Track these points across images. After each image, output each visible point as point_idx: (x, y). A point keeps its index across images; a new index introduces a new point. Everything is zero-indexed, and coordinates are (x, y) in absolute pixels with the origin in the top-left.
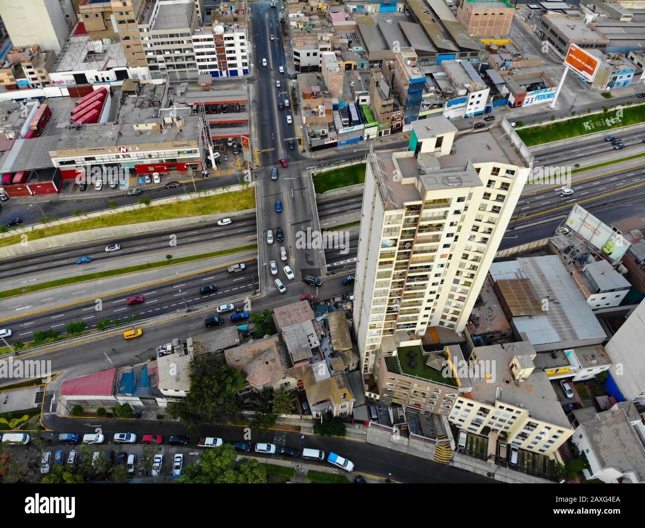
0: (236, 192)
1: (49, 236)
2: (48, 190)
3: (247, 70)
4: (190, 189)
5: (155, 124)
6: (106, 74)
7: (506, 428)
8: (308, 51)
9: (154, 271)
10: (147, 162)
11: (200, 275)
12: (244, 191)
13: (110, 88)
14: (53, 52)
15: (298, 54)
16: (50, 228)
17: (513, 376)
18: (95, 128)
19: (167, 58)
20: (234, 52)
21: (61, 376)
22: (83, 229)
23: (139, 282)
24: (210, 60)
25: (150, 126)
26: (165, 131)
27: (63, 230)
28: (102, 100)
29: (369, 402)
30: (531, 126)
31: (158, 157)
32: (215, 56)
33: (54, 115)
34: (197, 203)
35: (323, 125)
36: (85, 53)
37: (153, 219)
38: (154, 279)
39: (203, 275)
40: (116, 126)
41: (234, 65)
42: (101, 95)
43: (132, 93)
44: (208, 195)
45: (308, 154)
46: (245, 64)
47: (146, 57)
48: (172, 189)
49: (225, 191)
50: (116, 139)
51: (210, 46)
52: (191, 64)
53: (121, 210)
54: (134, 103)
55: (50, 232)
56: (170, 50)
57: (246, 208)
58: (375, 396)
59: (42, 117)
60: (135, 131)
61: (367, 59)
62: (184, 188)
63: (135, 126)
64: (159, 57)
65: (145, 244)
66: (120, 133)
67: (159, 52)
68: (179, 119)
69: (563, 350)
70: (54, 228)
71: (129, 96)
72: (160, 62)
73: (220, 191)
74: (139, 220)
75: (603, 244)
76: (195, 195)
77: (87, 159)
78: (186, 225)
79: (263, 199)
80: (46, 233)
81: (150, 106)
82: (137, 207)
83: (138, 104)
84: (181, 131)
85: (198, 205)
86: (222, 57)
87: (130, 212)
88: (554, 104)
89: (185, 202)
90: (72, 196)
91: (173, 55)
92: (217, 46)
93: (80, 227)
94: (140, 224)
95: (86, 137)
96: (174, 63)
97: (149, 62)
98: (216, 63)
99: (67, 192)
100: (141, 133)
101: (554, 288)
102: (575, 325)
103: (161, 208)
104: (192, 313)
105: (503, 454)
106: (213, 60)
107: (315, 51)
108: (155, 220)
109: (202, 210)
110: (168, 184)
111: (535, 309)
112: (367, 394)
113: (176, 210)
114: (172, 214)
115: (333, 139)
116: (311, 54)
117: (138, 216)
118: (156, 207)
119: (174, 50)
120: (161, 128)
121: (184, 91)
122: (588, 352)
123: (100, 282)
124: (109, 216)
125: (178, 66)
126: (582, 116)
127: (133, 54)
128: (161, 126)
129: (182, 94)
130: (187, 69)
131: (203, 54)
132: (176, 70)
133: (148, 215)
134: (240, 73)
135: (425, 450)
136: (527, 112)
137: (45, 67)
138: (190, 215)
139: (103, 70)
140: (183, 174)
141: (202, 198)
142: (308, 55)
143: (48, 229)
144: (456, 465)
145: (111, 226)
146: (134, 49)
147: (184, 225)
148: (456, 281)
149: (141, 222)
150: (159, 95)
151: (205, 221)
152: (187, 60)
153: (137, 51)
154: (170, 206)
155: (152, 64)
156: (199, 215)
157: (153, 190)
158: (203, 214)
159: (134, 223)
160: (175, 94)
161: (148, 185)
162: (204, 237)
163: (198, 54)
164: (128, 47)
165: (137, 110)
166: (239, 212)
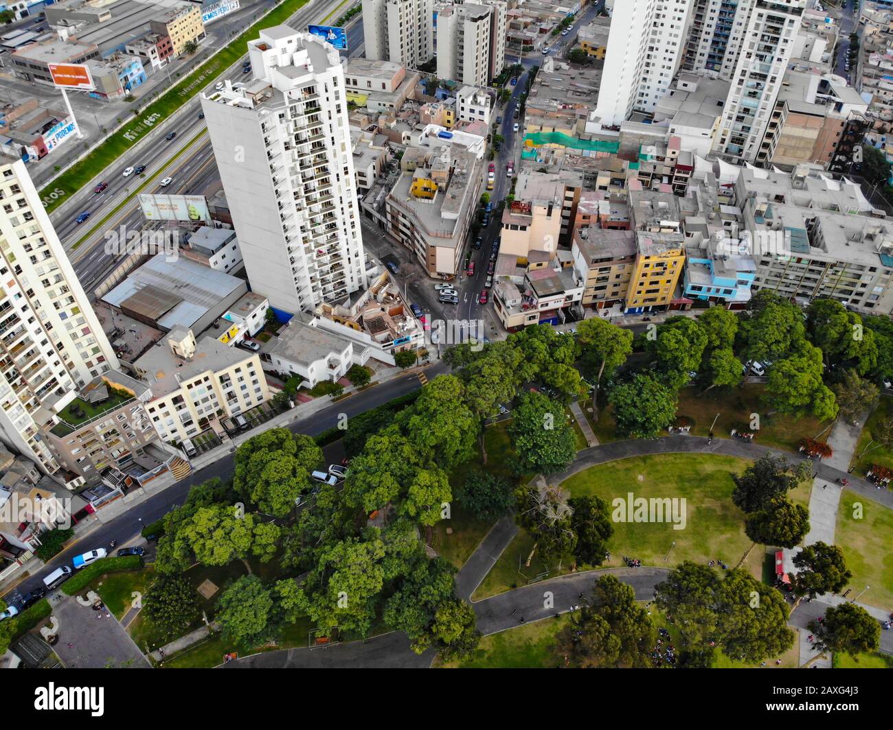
7: (216, 404)
17: (182, 357)
29: (79, 492)
30: (70, 166)
58: (79, 482)
69: (220, 317)
75: (187, 213)
88: (79, 133)
101: (177, 277)
102: (213, 291)
105: (231, 426)
111: (173, 302)
112: (69, 486)
122: (242, 304)
126: (116, 131)
135: (163, 481)
136: (58, 156)
144: (199, 468)
148: (63, 316)
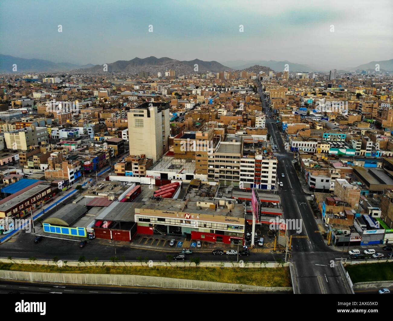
0: (271, 269)
1: (113, 273)
2: (124, 238)
3: (274, 186)
4: (232, 259)
5: (212, 204)
6: (180, 176)
8: (323, 178)
10: (202, 230)
12: (278, 269)
13: (182, 183)
14: (152, 160)
15: (314, 180)
16: (116, 267)
18: (170, 201)
19: (221, 171)
20: (267, 172)
22: (141, 274)
24: (249, 176)
25: (208, 205)
26: (218, 210)
27: (126, 271)
28: (176, 189)
31: (211, 227)
32: (253, 174)
33: (142, 193)
34: (237, 272)
35: (345, 227)
36: (169, 165)
37: (197, 278)
40: (184, 202)
41: (266, 182)
42: (175, 185)
43: (196, 187)
44: (247, 267)
45: (334, 248)
46: (273, 182)
47: (208, 168)
48: (219, 256)
49: (263, 265)
50: (183, 209)
51: (251, 167)
52: (236, 177)
53: (174, 264)
54: (196, 193)
55: (114, 271)
56: (224, 166)
57: (280, 286)
59: (135, 192)
60: (196, 207)
61: (367, 189)
62: (227, 257)
63: (198, 203)
64: (217, 170)
66: (186, 206)
67: (217, 167)
68: (230, 203)
70: (119, 268)
71: (193, 189)
72: (216, 173)
73: (258, 265)
74: (186, 277)
77: (159, 219)
79: (298, 280)
80: (112, 270)
81: (206, 196)
82: (187, 264)
83: (198, 194)
84: (231, 211)
85: (237, 274)
86: (258, 175)
87: (181, 268)
89: (227, 269)
90: (139, 246)
91: (225, 169)
92: (256, 167)
93: (139, 271)
94: (186, 280)
95: (162, 205)
96: (225, 175)
97: (209, 172)
98: (253, 178)
99: (137, 243)
100: (201, 208)
103: (206, 270)
106: (252, 176)
107: (328, 179)
108: (199, 280)
110: (214, 251)
113: (219, 274)
114: (214, 278)
115: (357, 238)
116: (325, 181)
117: (186, 273)
118: (203, 268)
119: (227, 166)
121: (230, 190)
124: (164, 267)
125: (227, 177)
127: (201, 166)
128: (216, 206)
129: (229, 192)
130: (232, 180)
131: (245, 171)
132: (225, 179)
133: (195, 274)
134: (269, 188)
137: (146, 166)
138: (229, 281)
139: (179, 173)
140: (227, 246)
141: (241, 268)
142: (322, 181)
143: (114, 267)
145: (163, 276)
146: (202, 162)
147: (222, 290)
149: (187, 279)
150: (214, 190)
151: (241, 291)
152: (234, 174)
153: (204, 164)
154: (213, 270)
155: (211, 173)
156: (237, 283)
157: (201, 253)
158: (241, 283)
159: (182, 278)
160: (223, 192)
161: (198, 249)
163: (242, 171)
164: (199, 161)
165: (198, 197)
166: (273, 288)
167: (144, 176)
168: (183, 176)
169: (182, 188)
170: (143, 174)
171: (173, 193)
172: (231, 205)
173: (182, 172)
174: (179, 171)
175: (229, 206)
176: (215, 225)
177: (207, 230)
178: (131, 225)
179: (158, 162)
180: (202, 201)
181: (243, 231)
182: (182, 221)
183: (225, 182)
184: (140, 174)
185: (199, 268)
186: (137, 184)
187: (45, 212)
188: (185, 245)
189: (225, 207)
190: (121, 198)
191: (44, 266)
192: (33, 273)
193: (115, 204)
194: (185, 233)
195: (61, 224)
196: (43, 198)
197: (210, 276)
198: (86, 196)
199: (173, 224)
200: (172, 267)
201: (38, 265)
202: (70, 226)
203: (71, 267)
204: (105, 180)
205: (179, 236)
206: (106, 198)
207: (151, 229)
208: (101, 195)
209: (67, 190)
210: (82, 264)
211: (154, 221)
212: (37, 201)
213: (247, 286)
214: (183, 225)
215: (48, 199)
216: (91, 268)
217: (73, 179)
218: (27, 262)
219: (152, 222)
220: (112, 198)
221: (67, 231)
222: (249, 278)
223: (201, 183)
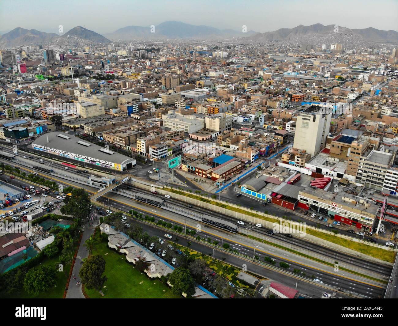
2: (290, 207)
4: (360, 237)
5: (354, 201)
6: (332, 173)
9: (326, 266)
10: (342, 215)
11: (349, 280)
12: (390, 252)
13: (333, 179)
14: (311, 155)
18: (322, 191)
19: (368, 176)
21: (269, 281)
23: (316, 266)
24: (392, 184)
25: (351, 200)
26: (358, 206)
28: (328, 182)
31: (350, 215)
32: (395, 183)
33: (301, 180)
34: (361, 246)
36: (325, 161)
37: (334, 242)
38: (324, 269)
39: (351, 281)
40: (333, 194)
42: (328, 180)
43: (344, 185)
44: (368, 244)
47: (358, 172)
48: (350, 233)
49: (379, 247)
50: (332, 199)
51: (395, 178)
52: (380, 183)
53: (320, 230)
54: (343, 189)
56: (371, 173)
57: (387, 261)
59: (296, 178)
60: (342, 200)
62: (357, 236)
63: (343, 197)
64: (365, 174)
65: (325, 252)
66: (334, 198)
67: (365, 172)
68: (368, 203)
71: (341, 186)
72: (363, 176)
73: (376, 246)
74: (327, 239)
76: (362, 241)
77: (314, 202)
78: (350, 254)
81: (351, 193)
82: (329, 233)
83: (345, 190)
84: (366, 208)
87: (324, 234)
89: (354, 242)
90: (299, 214)
91: (372, 175)
94: (327, 241)
95: (317, 193)
96: (371, 180)
97: (357, 175)
98: (395, 187)
99: (297, 212)
100: (345, 202)
103: (340, 239)
104: (341, 292)
106: (394, 185)
108: (335, 243)
109: (361, 250)
110: (349, 230)
113: (349, 244)
114: (345, 245)
117: (327, 237)
118: (338, 237)
119: (374, 173)
120: (356, 203)
121: (372, 193)
123: (297, 256)
124: (314, 230)
127: (351, 168)
128: (357, 202)
129: (370, 194)
130: (376, 185)
131: (389, 180)
132: (371, 183)
133: (333, 239)
137: (306, 160)
138: (354, 249)
139: (331, 170)
140: (358, 229)
141: (364, 244)
145: (312, 235)
146: (353, 166)
149: (328, 240)
150: (358, 190)
151: (361, 257)
152: (379, 180)
153: (354, 167)
154: (345, 240)
155: (359, 176)
156: (359, 252)
157: (339, 229)
158: (362, 252)
159: (324, 239)
160: (366, 193)
161: (338, 226)
162: (357, 264)
163: (387, 179)
164: (351, 164)
165: (344, 193)
166: (382, 261)
167: (303, 167)
168: (335, 174)
169: (332, 182)
170: (303, 166)
171: (325, 185)
172: (368, 204)
173: (335, 170)
174: (332, 168)
175: (366, 205)
176: (353, 215)
177: (347, 216)
178: (295, 200)
179: (315, 157)
180: (346, 197)
181: (372, 223)
182: (329, 207)
183: (370, 185)
184: (300, 165)
185: (336, 237)
186: (298, 172)
187: (239, 179)
188: (329, 222)
189: (363, 204)
190: (287, 180)
191: (244, 211)
192: (238, 213)
193: (284, 184)
194: (330, 215)
195: (252, 189)
196: (237, 170)
197: (343, 243)
198: (263, 174)
199: (323, 207)
200: (319, 232)
201: (241, 210)
202: (257, 192)
203: (259, 215)
204: (275, 165)
205: (326, 215)
206: (278, 179)
207: (307, 206)
208: (274, 176)
209: (249, 167)
210: (266, 215)
211: (310, 201)
212: (234, 171)
213: (365, 255)
214: (330, 209)
215: (240, 170)
216: (270, 219)
217: (254, 160)
218: (235, 206)
219: (309, 203)
220: (282, 180)
221: (255, 194)
222: (368, 251)
223: (348, 182)
